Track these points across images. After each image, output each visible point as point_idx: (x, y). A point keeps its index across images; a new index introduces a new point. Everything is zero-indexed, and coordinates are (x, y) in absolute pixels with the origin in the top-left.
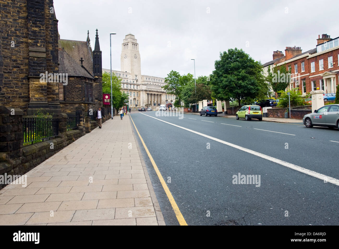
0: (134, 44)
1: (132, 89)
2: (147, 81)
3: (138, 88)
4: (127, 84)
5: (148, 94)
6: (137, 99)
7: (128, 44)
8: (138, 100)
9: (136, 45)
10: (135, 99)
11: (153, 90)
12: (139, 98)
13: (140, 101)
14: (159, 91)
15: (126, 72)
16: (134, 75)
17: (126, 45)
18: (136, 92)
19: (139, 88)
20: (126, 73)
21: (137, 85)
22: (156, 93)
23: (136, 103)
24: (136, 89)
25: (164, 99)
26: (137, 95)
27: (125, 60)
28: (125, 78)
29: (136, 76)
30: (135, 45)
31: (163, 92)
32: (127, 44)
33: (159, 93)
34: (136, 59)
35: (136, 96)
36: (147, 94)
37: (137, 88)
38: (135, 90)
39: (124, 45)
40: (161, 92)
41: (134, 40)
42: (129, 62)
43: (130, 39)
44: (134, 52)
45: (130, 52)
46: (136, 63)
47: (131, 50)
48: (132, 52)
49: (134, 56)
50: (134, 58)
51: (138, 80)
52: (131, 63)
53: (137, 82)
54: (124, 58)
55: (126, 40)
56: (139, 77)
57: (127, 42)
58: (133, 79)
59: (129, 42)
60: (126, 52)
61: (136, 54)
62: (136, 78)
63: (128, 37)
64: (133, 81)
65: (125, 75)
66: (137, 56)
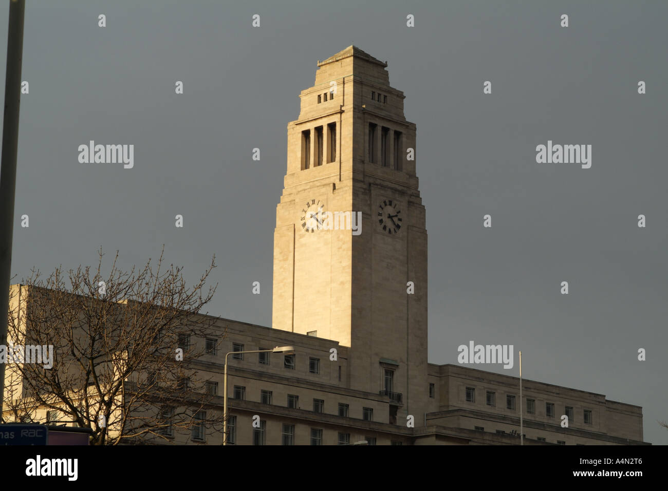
2: (474, 415)
7: (332, 127)
9: (398, 134)
16: (377, 360)
17: (319, 130)
29: (390, 369)
30: (385, 130)
34: (389, 239)
41: (385, 97)
42: (341, 262)
43: (350, 88)
44: (382, 186)
45: (349, 183)
46: (388, 265)
47: (355, 171)
48: (365, 186)
49: (380, 218)
50: (380, 228)
51: (399, 397)
52: (350, 270)
53: (396, 415)
54: (300, 230)
55: (319, 96)
56: (408, 375)
57: (329, 109)
58: (366, 395)
59: (341, 112)
60: (318, 186)
61: (393, 205)
62: (386, 387)
63: (334, 75)
64: (361, 409)
65: (301, 355)
66: (400, 219)
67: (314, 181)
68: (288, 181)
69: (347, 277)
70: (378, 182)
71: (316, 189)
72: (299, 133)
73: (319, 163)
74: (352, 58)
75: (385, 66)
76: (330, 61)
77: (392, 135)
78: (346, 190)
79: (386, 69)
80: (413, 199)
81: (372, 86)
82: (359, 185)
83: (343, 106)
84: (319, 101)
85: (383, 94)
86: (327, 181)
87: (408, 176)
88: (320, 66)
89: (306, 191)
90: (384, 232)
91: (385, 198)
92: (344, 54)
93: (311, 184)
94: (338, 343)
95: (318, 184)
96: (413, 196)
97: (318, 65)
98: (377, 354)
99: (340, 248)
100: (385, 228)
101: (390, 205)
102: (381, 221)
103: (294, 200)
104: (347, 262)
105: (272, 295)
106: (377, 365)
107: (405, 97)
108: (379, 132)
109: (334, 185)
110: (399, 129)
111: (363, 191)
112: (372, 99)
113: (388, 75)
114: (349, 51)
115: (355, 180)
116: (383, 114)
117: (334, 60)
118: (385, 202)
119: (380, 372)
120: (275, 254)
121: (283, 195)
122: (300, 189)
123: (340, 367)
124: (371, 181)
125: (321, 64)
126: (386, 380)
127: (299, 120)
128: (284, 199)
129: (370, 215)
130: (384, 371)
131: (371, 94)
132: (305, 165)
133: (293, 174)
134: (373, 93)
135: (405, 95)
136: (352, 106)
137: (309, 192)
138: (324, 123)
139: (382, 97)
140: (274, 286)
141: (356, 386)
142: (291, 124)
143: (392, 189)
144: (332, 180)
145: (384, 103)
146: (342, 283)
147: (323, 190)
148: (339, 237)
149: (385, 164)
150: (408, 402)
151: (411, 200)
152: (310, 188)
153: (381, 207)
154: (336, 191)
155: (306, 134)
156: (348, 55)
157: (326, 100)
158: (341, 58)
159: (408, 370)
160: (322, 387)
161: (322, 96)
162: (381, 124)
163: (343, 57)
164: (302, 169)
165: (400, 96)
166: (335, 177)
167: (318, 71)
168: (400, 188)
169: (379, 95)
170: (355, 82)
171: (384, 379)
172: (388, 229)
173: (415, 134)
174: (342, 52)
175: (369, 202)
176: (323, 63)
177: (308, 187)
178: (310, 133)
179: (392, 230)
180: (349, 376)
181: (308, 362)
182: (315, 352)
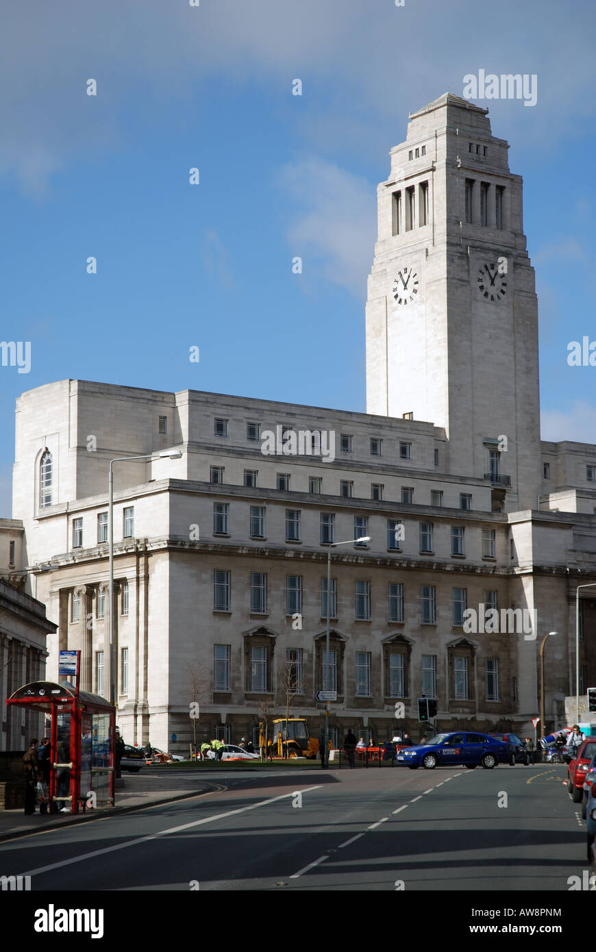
1: (435, 559)
3: (493, 552)
4: (393, 516)
6: (482, 654)
7: (424, 186)
8: (491, 662)
9: (500, 189)
10: (462, 649)
12: (507, 647)
13: (512, 664)
16: (480, 440)
17: (411, 190)
18: (475, 591)
23: (477, 683)
27: (397, 313)
28: (387, 469)
30: (485, 186)
34: (491, 307)
37: (487, 557)
38: (469, 573)
41: (485, 148)
42: (436, 336)
43: (443, 141)
44: (482, 249)
45: (444, 247)
46: (491, 336)
47: (449, 234)
48: (461, 250)
49: (480, 284)
50: (481, 294)
51: (507, 480)
52: (446, 344)
53: (504, 499)
54: (391, 302)
55: (411, 152)
56: (517, 456)
57: (421, 165)
58: (463, 480)
59: (433, 169)
60: (410, 253)
61: (495, 269)
62: (492, 469)
63: (426, 128)
64: (458, 495)
65: (390, 440)
66: (504, 284)
67: (406, 248)
68: (379, 249)
69: (443, 352)
70: (477, 244)
71: (408, 256)
72: (389, 195)
73: (410, 227)
74: (446, 107)
75: (487, 112)
76: (423, 112)
77: (492, 190)
78: (440, 256)
79: (487, 116)
80: (520, 260)
81: (470, 137)
82: (455, 249)
83: (436, 161)
84: (410, 158)
85: (482, 144)
86: (419, 247)
87: (514, 236)
88: (413, 118)
89: (398, 259)
90: (485, 299)
91: (485, 262)
92: (438, 102)
93: (404, 250)
94: (433, 424)
95: (410, 250)
96: (521, 257)
97: (410, 117)
98: (480, 435)
99: (435, 320)
100: (486, 294)
101: (493, 268)
102: (481, 288)
103: (386, 270)
104: (443, 335)
105: (365, 374)
106: (480, 447)
107: (509, 147)
108: (477, 188)
109: (427, 249)
110: (501, 183)
111: (460, 255)
112: (470, 151)
113: (489, 123)
114: (443, 99)
115: (449, 244)
116: (483, 167)
117: (427, 110)
118: (486, 267)
119: (485, 454)
120: (367, 330)
121: (375, 264)
122: (392, 258)
123: (436, 451)
124: (470, 243)
125: (412, 116)
126: (492, 462)
127: (388, 181)
128: (376, 268)
129: (468, 282)
130: (489, 453)
131: (468, 146)
132: (396, 231)
133: (384, 241)
134: (471, 145)
135: (509, 144)
136: (445, 161)
137: (401, 260)
138: (415, 182)
139: (481, 150)
140: (367, 365)
141: (456, 470)
142: (381, 186)
143: (494, 251)
144: (425, 246)
145: (484, 155)
146: (438, 358)
147: (416, 257)
148: (433, 308)
149: (485, 223)
150: (517, 485)
151: (518, 261)
152: (402, 256)
153: (481, 272)
154: (429, 258)
155: (397, 195)
156: (442, 104)
157: (417, 156)
158: (434, 108)
159: (517, 450)
160: (411, 474)
161: (414, 152)
162: (479, 179)
163: (436, 106)
164: (394, 234)
165: (504, 145)
166: (428, 242)
167: (409, 124)
168: (504, 249)
169: (478, 146)
170: (448, 133)
171: (489, 460)
172: (490, 296)
173: (522, 187)
174: (436, 101)
175: (466, 267)
176: (415, 115)
177: (401, 254)
178: (400, 196)
179: (495, 297)
180: (448, 459)
181: (398, 447)
182: (406, 436)
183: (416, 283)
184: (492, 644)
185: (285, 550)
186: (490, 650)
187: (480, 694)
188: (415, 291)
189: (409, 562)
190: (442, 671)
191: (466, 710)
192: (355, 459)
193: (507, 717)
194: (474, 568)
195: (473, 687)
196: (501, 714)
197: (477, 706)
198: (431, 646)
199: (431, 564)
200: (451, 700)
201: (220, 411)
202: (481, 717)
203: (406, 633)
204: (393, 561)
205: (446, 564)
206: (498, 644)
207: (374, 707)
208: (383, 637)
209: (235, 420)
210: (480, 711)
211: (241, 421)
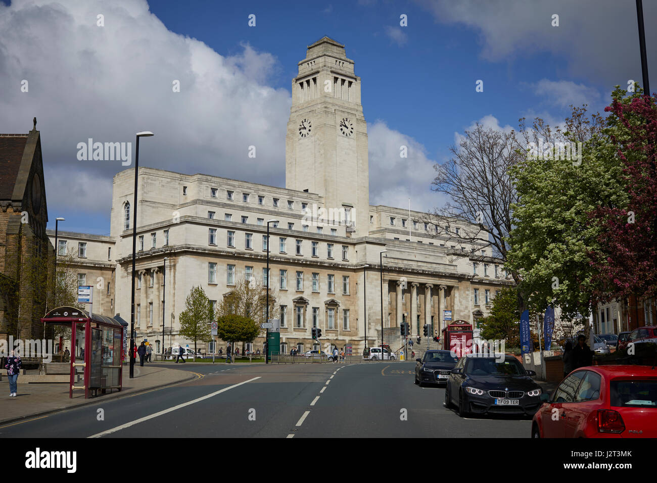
0: (340, 77)
1: (319, 260)
2: (394, 231)
3: (347, 257)
4: (299, 238)
5: (393, 285)
6: (342, 307)
7: (315, 80)
8: (346, 311)
9: (350, 83)
10: (332, 305)
11: (414, 265)
12: (354, 304)
13: (356, 312)
14: (441, 269)
15: (306, 191)
16: (340, 203)
17: (308, 82)
18: (338, 276)
19: (354, 257)
20: (305, 195)
21: (345, 245)
22: (430, 281)
23: (339, 321)
24: (338, 259)
25: (467, 307)
26: (345, 289)
27: (301, 141)
28: (295, 216)
30: (343, 81)
31: (461, 278)
32: (310, 78)
33: (444, 282)
34: (346, 139)
35: (338, 290)
36: (386, 286)
37: (344, 259)
38: (335, 267)
39: (302, 84)
40: (452, 276)
41: (343, 63)
42: (320, 152)
43: (323, 59)
44: (342, 111)
45: (324, 109)
46: (346, 153)
48: (332, 111)
49: (341, 127)
50: (341, 133)
53: (352, 233)
54: (298, 136)
55: (308, 64)
56: (358, 212)
57: (313, 70)
59: (319, 72)
60: (308, 112)
61: (348, 120)
63: (316, 53)
64: (330, 229)
65: (297, 202)
66: (352, 128)
70: (340, 108)
71: (306, 113)
72: (297, 84)
74: (325, 43)
75: (344, 47)
76: (314, 45)
77: (347, 83)
78: (322, 113)
81: (336, 58)
82: (329, 110)
84: (308, 67)
85: (342, 61)
86: (312, 109)
87: (357, 105)
89: (302, 115)
90: (343, 135)
91: (343, 117)
92: (321, 41)
93: (304, 111)
94: (318, 194)
97: (308, 47)
98: (340, 200)
99: (319, 144)
100: (344, 133)
102: (342, 129)
103: (296, 120)
108: (340, 82)
109: (316, 110)
110: (351, 80)
111: (331, 113)
112: (336, 64)
115: (326, 108)
116: (342, 72)
117: (316, 45)
118: (343, 119)
122: (298, 114)
123: (319, 207)
124: (336, 108)
127: (297, 77)
129: (335, 126)
131: (335, 62)
133: (295, 106)
139: (341, 64)
142: (294, 80)
143: (347, 112)
145: (343, 66)
146: (321, 163)
147: (310, 114)
148: (318, 138)
149: (344, 99)
150: (358, 226)
151: (358, 118)
152: (304, 113)
153: (341, 122)
154: (317, 114)
157: (311, 66)
159: (358, 209)
161: (310, 64)
163: (320, 43)
166: (316, 107)
167: (307, 51)
169: (340, 62)
172: (345, 134)
175: (334, 119)
179: (348, 134)
182: (306, 200)
183: (310, 126)
184: (347, 302)
185: (244, 254)
186: (345, 305)
187: (340, 327)
188: (310, 130)
189: (307, 261)
190: (322, 316)
191: (334, 335)
192: (280, 211)
193: (354, 338)
194: (339, 265)
195: (337, 323)
196: (350, 336)
197: (339, 332)
198: (317, 303)
199: (317, 262)
200: (327, 329)
201: (213, 184)
202: (340, 338)
203: (305, 296)
204: (299, 260)
205: (324, 263)
206: (350, 302)
207: (288, 332)
208: (293, 298)
209: (221, 189)
210: (340, 335)
211: (224, 190)
